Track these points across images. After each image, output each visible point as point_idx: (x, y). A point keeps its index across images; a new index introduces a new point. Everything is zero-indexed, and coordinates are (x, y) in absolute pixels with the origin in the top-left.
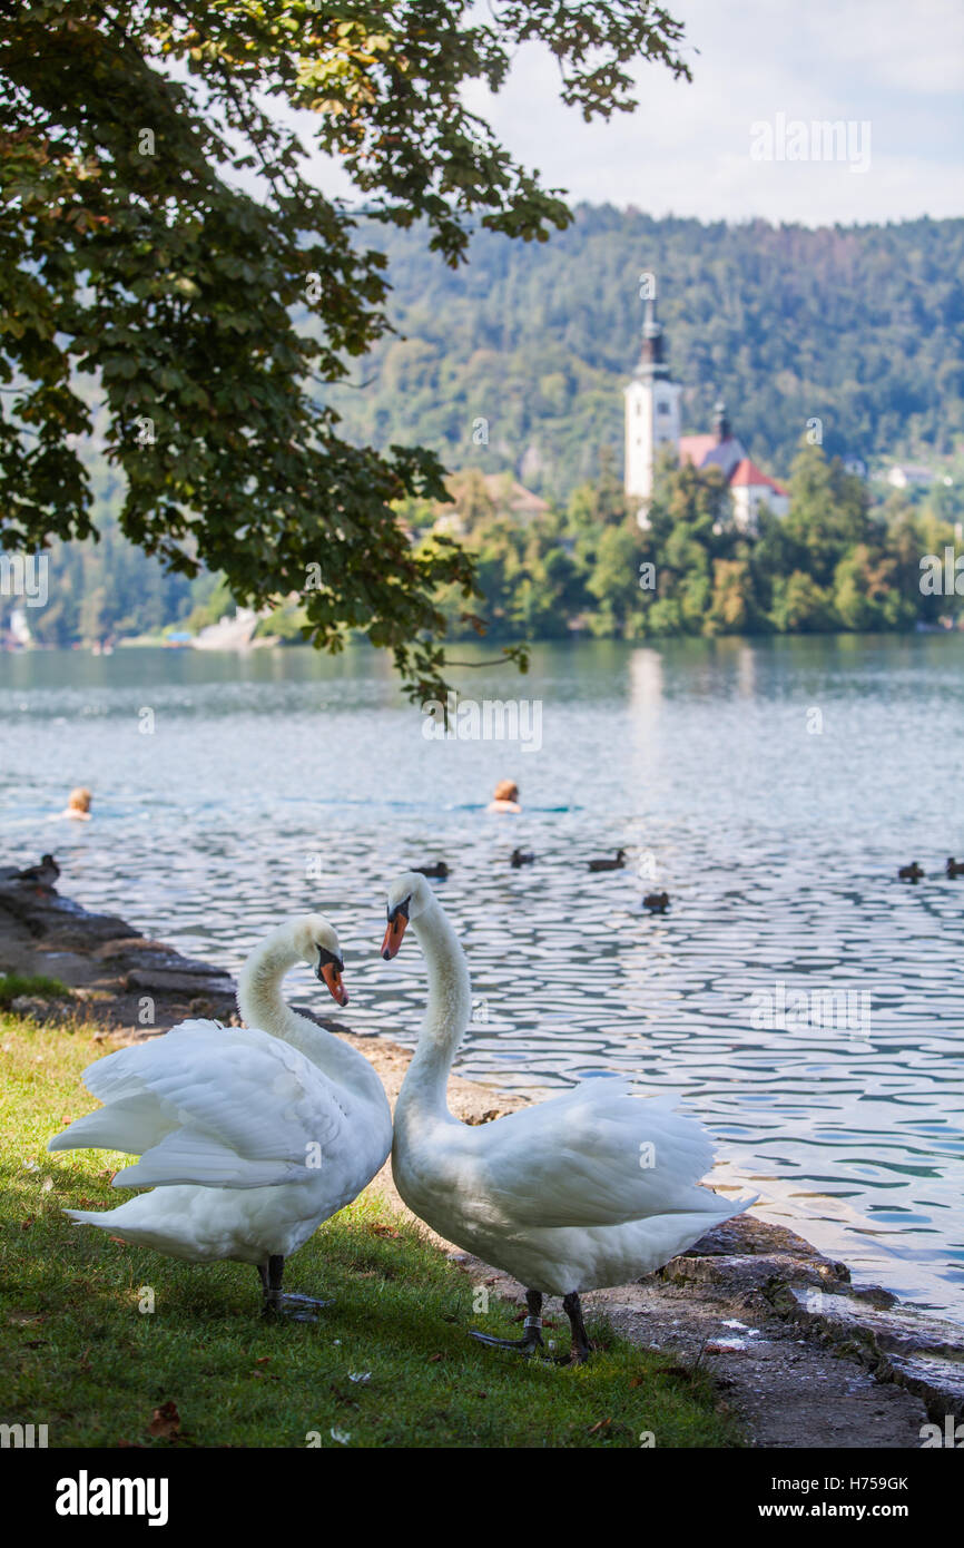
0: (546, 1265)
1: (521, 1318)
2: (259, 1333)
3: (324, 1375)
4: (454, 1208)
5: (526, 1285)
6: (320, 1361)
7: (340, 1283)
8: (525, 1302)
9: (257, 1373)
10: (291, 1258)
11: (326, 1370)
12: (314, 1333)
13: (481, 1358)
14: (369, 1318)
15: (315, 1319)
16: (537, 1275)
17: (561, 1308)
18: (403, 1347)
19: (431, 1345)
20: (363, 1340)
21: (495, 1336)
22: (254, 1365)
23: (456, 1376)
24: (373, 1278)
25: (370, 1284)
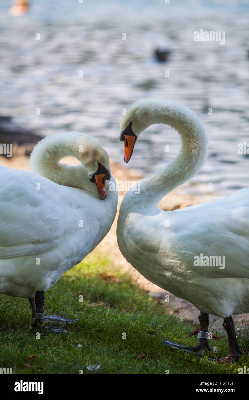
0: (213, 299)
1: (196, 333)
2: (30, 340)
3: (71, 366)
4: (157, 263)
5: (199, 309)
6: (68, 357)
7: (82, 309)
8: (199, 323)
9: (28, 365)
10: (49, 292)
11: (72, 363)
12: (65, 340)
13: (170, 357)
14: (100, 331)
15: (65, 331)
16: (207, 305)
17: (221, 327)
18: (121, 349)
19: (139, 348)
20: (95, 344)
21: (180, 343)
22: (26, 360)
23: (154, 368)
24: (103, 306)
25: (100, 310)
